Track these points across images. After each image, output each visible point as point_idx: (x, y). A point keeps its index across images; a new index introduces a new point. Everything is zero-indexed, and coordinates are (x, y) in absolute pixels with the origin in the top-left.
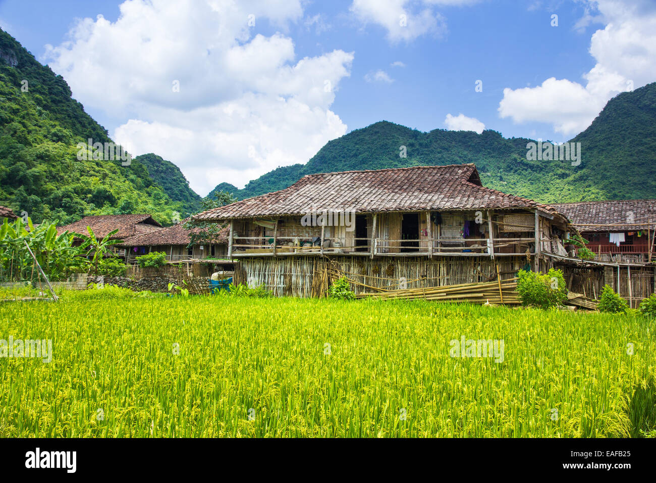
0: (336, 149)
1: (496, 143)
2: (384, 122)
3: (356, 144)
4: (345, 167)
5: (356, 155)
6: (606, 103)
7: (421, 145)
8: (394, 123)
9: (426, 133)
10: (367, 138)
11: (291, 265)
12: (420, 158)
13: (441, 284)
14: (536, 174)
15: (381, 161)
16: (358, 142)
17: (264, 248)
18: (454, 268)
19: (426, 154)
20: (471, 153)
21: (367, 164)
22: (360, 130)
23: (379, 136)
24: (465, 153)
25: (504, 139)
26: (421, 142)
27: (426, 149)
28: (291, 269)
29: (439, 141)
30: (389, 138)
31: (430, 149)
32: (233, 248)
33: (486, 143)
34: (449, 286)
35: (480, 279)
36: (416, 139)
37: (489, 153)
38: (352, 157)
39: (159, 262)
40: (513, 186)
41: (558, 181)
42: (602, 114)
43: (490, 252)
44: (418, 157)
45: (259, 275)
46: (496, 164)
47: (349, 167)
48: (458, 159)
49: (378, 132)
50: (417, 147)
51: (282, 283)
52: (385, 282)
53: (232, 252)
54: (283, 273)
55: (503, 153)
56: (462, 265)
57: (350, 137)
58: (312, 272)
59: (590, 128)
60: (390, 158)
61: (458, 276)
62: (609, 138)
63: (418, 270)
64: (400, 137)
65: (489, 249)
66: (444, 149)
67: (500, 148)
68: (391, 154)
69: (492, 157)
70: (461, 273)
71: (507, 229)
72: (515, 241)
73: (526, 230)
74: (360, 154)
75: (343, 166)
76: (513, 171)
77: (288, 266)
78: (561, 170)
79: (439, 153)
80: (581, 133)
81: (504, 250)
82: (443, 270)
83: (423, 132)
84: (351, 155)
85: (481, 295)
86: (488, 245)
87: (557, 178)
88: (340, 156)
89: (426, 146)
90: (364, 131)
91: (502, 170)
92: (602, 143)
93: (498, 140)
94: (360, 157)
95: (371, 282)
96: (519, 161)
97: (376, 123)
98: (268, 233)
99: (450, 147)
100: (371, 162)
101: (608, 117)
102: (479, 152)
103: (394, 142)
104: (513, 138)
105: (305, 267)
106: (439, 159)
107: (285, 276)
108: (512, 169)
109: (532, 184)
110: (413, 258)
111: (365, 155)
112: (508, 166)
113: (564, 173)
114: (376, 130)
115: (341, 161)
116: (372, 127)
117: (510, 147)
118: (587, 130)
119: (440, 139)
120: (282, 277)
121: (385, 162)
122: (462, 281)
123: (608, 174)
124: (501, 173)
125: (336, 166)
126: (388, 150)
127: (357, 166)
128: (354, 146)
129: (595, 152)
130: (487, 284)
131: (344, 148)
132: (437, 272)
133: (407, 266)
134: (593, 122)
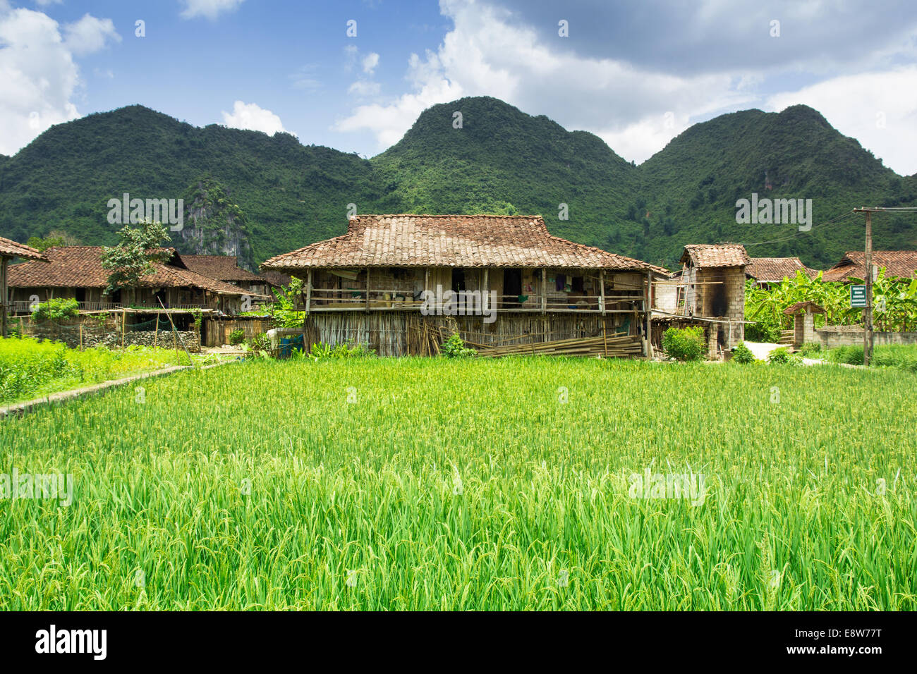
0: (64, 138)
1: (292, 149)
2: (139, 106)
3: (96, 133)
4: (81, 165)
5: (96, 150)
6: (420, 114)
7: (193, 143)
8: (154, 109)
9: (199, 128)
10: (113, 126)
11: (378, 320)
12: (192, 162)
13: (546, 340)
14: (341, 194)
15: (136, 162)
16: (99, 131)
17: (340, 301)
18: (557, 323)
19: (200, 157)
20: (261, 160)
21: (113, 163)
22: (103, 114)
23: (131, 126)
24: (253, 159)
25: (301, 146)
26: (193, 139)
27: (200, 150)
28: (378, 325)
29: (217, 141)
30: (146, 130)
31: (205, 150)
32: (311, 301)
33: (280, 149)
34: (553, 342)
35: (583, 335)
36: (186, 135)
37: (283, 162)
38: (90, 152)
39: (68, 313)
40: (313, 207)
41: (366, 203)
42: (415, 126)
43: (602, 309)
44: (189, 160)
45: (337, 331)
46: (292, 176)
47: (87, 165)
48: (243, 166)
49: (130, 120)
50: (188, 146)
51: (367, 341)
52: (486, 339)
53: (311, 306)
54: (368, 329)
55: (301, 163)
56: (565, 321)
57: (87, 122)
58: (404, 329)
59: (403, 142)
60: (148, 159)
61: (562, 332)
62: (422, 156)
63: (521, 325)
64: (162, 130)
65: (600, 306)
66: (225, 152)
67: (298, 156)
68: (149, 152)
69: (287, 167)
70: (565, 329)
71: (617, 287)
72: (624, 298)
73: (634, 289)
74: (103, 148)
75: (78, 163)
76: (312, 187)
77: (375, 322)
78: (369, 189)
79: (217, 156)
80: (392, 147)
81: (614, 307)
82: (546, 325)
83: (195, 126)
84: (89, 148)
85: (588, 349)
86: (600, 302)
87: (365, 200)
88: (70, 149)
89: (200, 146)
90: (108, 116)
91: (299, 185)
92: (415, 161)
93: (295, 146)
94: (103, 153)
95: (472, 338)
96: (320, 174)
97: (127, 107)
98: (344, 284)
99: (232, 149)
100: (121, 162)
101: (421, 130)
102: (270, 159)
103: (153, 136)
104: (313, 145)
105: (396, 323)
106: (218, 165)
107: (371, 333)
108: (311, 184)
109: (335, 204)
110: (516, 314)
111: (112, 150)
112: (307, 181)
113: (373, 195)
114: (126, 116)
115: (73, 155)
116: (121, 112)
117: (309, 157)
118: (398, 145)
119: (219, 139)
120: (368, 335)
121: (141, 163)
122: (566, 336)
123: (422, 198)
124: (298, 188)
125: (65, 162)
126: (146, 146)
127: (99, 165)
128: (93, 137)
129: (408, 171)
130: (593, 339)
131: (78, 137)
132: (540, 328)
133: (510, 321)
134: (405, 135)
